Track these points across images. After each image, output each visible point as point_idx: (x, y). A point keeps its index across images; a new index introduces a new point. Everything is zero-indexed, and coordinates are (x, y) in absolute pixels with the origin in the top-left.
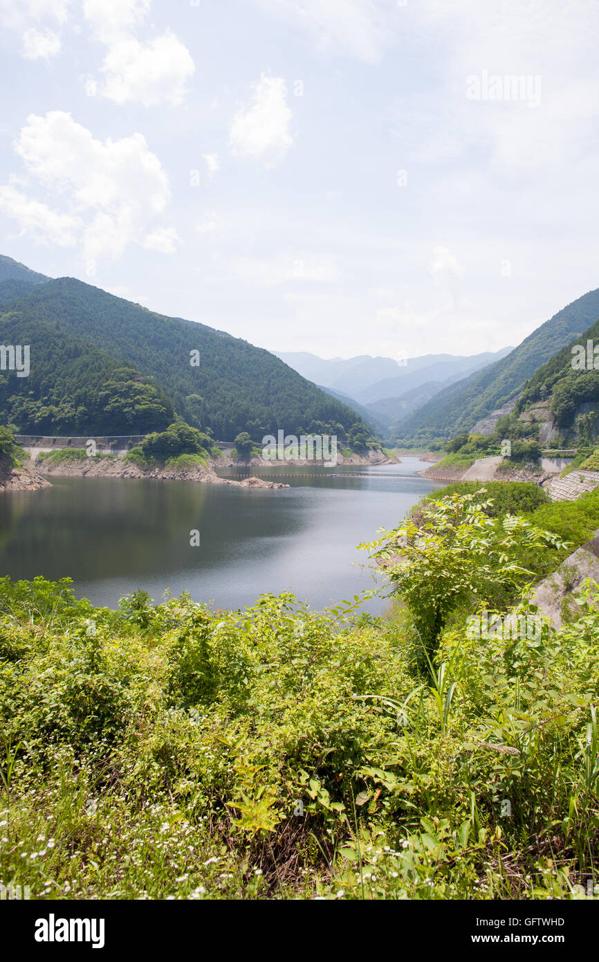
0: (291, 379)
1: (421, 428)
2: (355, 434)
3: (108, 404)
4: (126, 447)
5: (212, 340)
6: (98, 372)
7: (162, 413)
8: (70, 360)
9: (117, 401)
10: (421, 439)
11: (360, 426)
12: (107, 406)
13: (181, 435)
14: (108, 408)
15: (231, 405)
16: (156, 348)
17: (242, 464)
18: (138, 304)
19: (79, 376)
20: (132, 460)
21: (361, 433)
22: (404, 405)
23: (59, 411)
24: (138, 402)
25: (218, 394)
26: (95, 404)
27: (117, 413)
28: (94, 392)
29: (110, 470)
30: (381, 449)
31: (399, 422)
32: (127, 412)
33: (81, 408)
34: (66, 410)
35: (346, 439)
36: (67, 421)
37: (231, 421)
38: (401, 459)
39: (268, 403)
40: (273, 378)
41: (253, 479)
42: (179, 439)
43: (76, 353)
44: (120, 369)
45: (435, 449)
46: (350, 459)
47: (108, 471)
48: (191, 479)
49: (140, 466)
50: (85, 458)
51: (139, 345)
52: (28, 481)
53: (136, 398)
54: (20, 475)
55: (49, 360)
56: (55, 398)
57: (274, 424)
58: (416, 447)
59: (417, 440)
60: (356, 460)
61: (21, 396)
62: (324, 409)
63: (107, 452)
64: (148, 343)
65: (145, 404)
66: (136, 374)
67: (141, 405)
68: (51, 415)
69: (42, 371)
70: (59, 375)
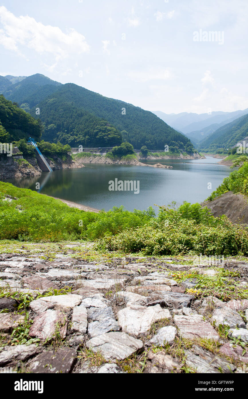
0: (161, 124)
1: (212, 144)
2: (188, 147)
3: (98, 135)
4: (106, 152)
5: (129, 108)
6: (92, 122)
7: (119, 138)
8: (79, 118)
9: (101, 134)
10: (212, 148)
11: (190, 143)
12: (98, 136)
13: (127, 147)
14: (98, 137)
15: (139, 135)
16: (107, 112)
17: (144, 159)
18: (98, 93)
19: (85, 124)
20: (108, 157)
21: (191, 146)
22: (202, 134)
23: (78, 138)
24: (109, 134)
25: (133, 130)
26: (92, 135)
27: (101, 139)
28: (92, 130)
29: (100, 161)
30: (198, 153)
31: (201, 141)
32: (106, 138)
33: (87, 137)
34: (81, 138)
35: (184, 149)
36: (82, 142)
37: (139, 141)
38: (206, 157)
39: (153, 134)
40: (154, 123)
41: (159, 164)
42: (126, 149)
43: (81, 115)
44: (102, 121)
45: (220, 153)
46: (186, 157)
47: (99, 161)
48: (132, 164)
49: (111, 159)
50: (90, 156)
51: (101, 111)
52: (78, 165)
53: (108, 133)
54: (75, 162)
55: (71, 118)
56: (76, 133)
57: (156, 143)
58: (210, 152)
59: (210, 149)
60: (189, 157)
61: (62, 132)
62: (176, 136)
63: (98, 154)
64: (104, 110)
65: (112, 135)
66: (107, 123)
67: (111, 135)
68: (75, 140)
69: (69, 122)
70: (76, 124)
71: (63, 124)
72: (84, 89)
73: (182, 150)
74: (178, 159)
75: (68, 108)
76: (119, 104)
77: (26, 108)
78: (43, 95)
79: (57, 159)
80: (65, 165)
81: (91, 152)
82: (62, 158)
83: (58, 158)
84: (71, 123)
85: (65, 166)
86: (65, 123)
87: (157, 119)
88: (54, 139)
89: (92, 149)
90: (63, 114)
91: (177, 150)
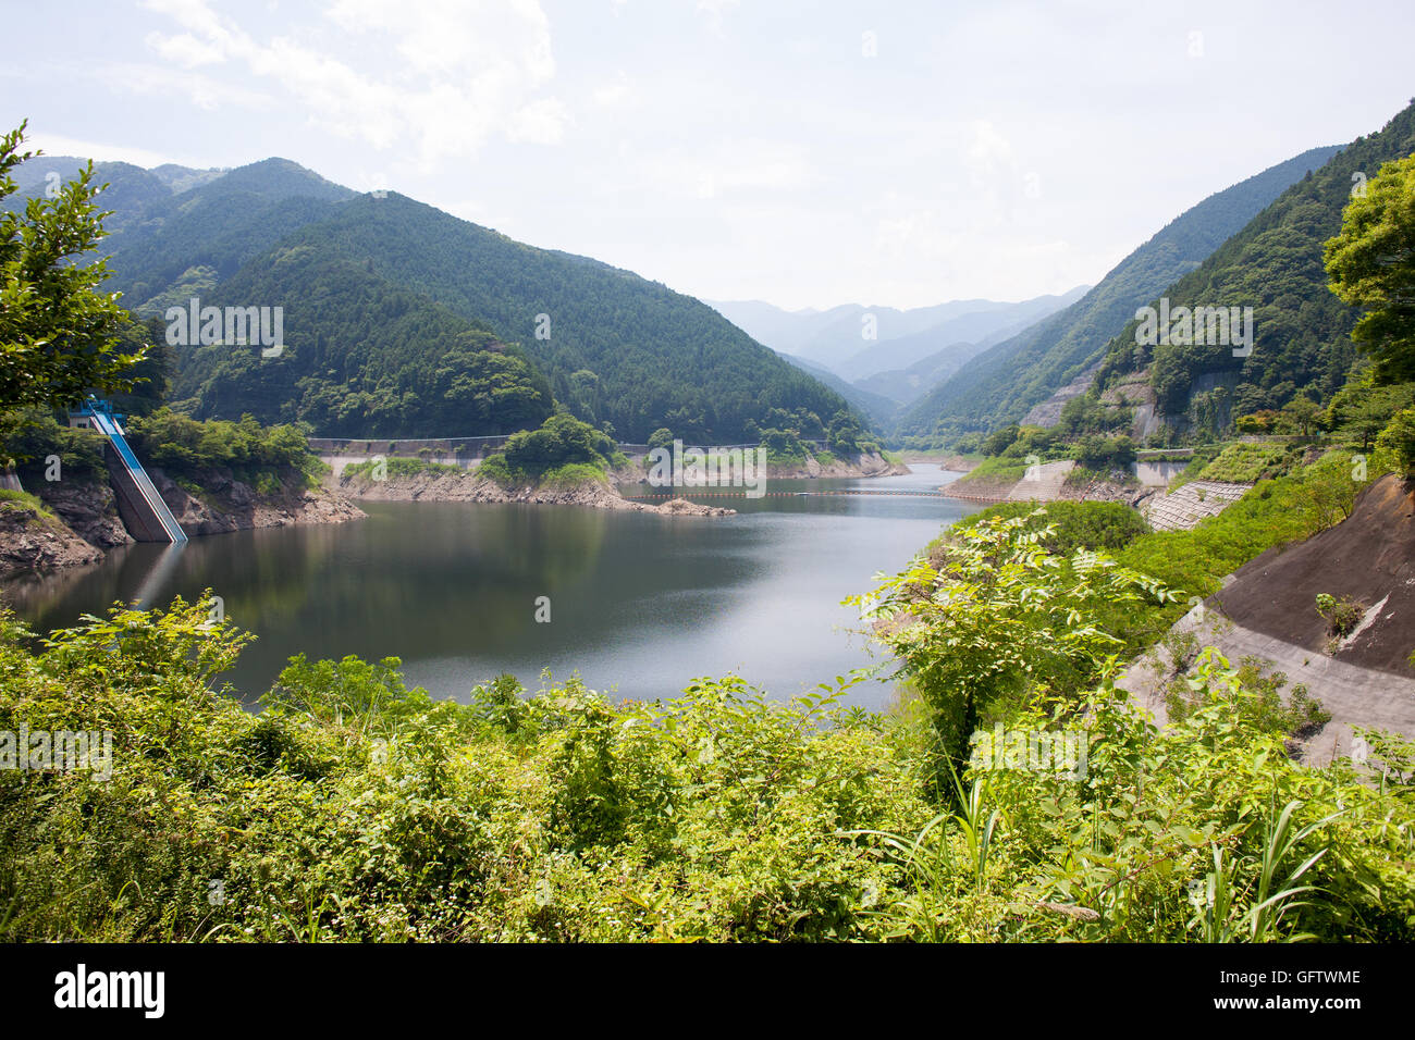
1: (943, 417)
2: (839, 429)
3: (450, 388)
4: (480, 454)
5: (610, 284)
6: (433, 337)
7: (534, 400)
8: (390, 320)
9: (463, 383)
10: (943, 434)
11: (846, 416)
12: (449, 391)
13: (564, 435)
14: (449, 394)
15: (642, 386)
18: (493, 230)
19: (404, 344)
20: (489, 474)
21: (847, 426)
22: (915, 381)
23: (375, 400)
24: (497, 384)
25: (621, 369)
26: (430, 388)
27: (465, 401)
28: (429, 369)
29: (455, 491)
30: (879, 452)
31: (907, 409)
32: (481, 399)
33: (409, 395)
34: (386, 399)
35: (824, 437)
36: (387, 416)
37: (642, 411)
38: (911, 467)
39: (699, 382)
40: (707, 342)
41: (679, 501)
42: (561, 441)
43: (400, 309)
44: (469, 333)
45: (963, 450)
46: (830, 468)
47: (452, 492)
48: (581, 504)
49: (502, 483)
50: (417, 473)
51: (496, 295)
52: (330, 509)
53: (494, 377)
54: (317, 500)
55: (358, 320)
56: (368, 380)
57: (710, 416)
58: (935, 448)
59: (937, 437)
60: (841, 470)
61: (316, 377)
62: (788, 389)
63: (451, 462)
64: (511, 291)
65: (510, 386)
66: (493, 339)
67: (502, 388)
68: (363, 406)
69: (347, 338)
70: (373, 343)
71: (323, 345)
72: (436, 214)
73: (813, 442)
74: (799, 476)
75: (350, 282)
76: (569, 268)
77: (201, 283)
78: (275, 234)
79: (228, 487)
80: (267, 512)
81: (422, 454)
82: (254, 484)
83: (234, 485)
84: (358, 339)
85: (264, 519)
86: (332, 339)
87: (720, 326)
88: (283, 406)
89: (428, 445)
90: (328, 304)
91: (792, 441)
